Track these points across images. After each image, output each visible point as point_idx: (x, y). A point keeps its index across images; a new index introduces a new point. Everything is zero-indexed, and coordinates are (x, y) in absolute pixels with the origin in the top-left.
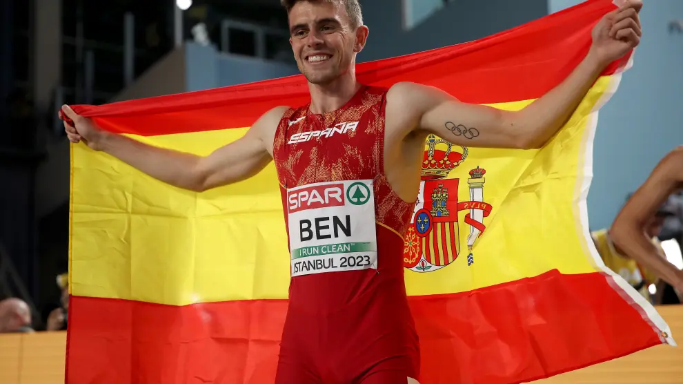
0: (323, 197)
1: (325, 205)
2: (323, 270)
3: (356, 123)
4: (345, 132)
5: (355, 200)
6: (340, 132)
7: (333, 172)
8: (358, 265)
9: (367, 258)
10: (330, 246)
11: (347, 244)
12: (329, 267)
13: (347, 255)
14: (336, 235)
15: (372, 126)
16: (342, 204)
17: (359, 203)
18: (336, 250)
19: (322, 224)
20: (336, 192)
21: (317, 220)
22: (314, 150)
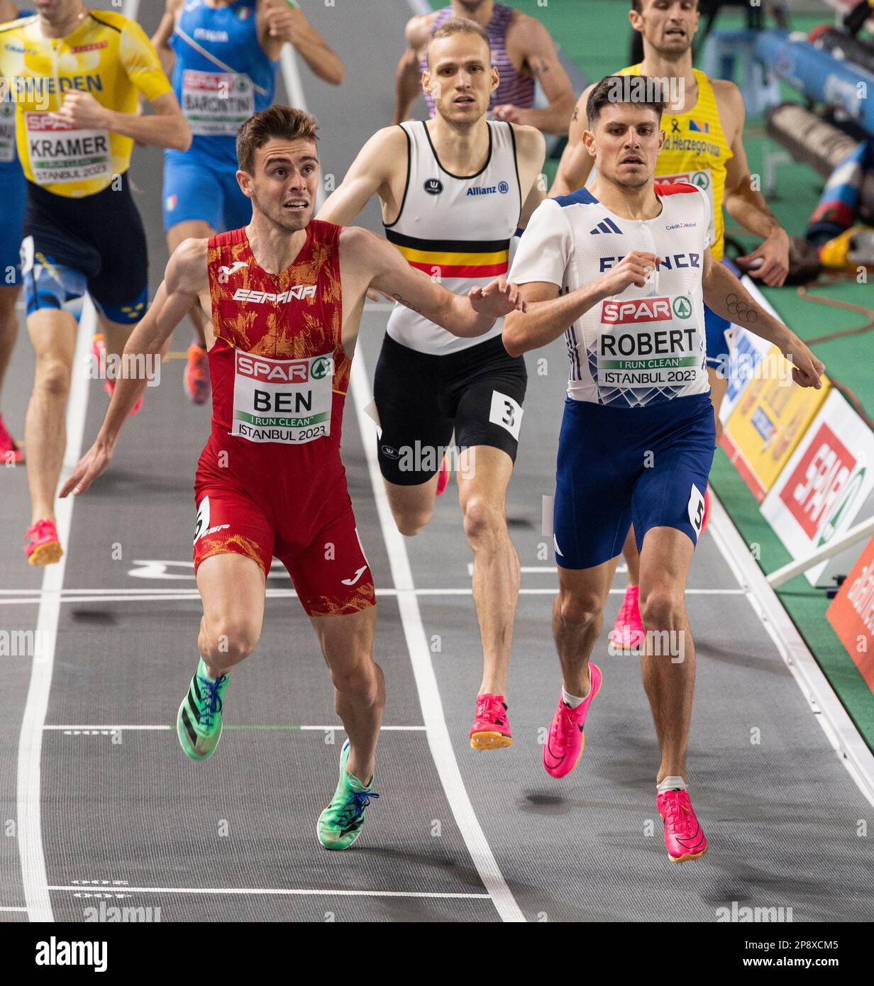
0: (287, 374)
1: (289, 382)
2: (279, 441)
3: (315, 288)
4: (303, 298)
5: (317, 375)
6: (298, 297)
7: (296, 347)
8: (314, 436)
9: (322, 428)
10: (290, 420)
11: (307, 419)
12: (287, 438)
13: (306, 429)
14: (298, 410)
15: (328, 295)
16: (306, 380)
17: (321, 377)
18: (296, 424)
19: (282, 398)
20: (301, 370)
21: (278, 395)
22: (272, 317)
